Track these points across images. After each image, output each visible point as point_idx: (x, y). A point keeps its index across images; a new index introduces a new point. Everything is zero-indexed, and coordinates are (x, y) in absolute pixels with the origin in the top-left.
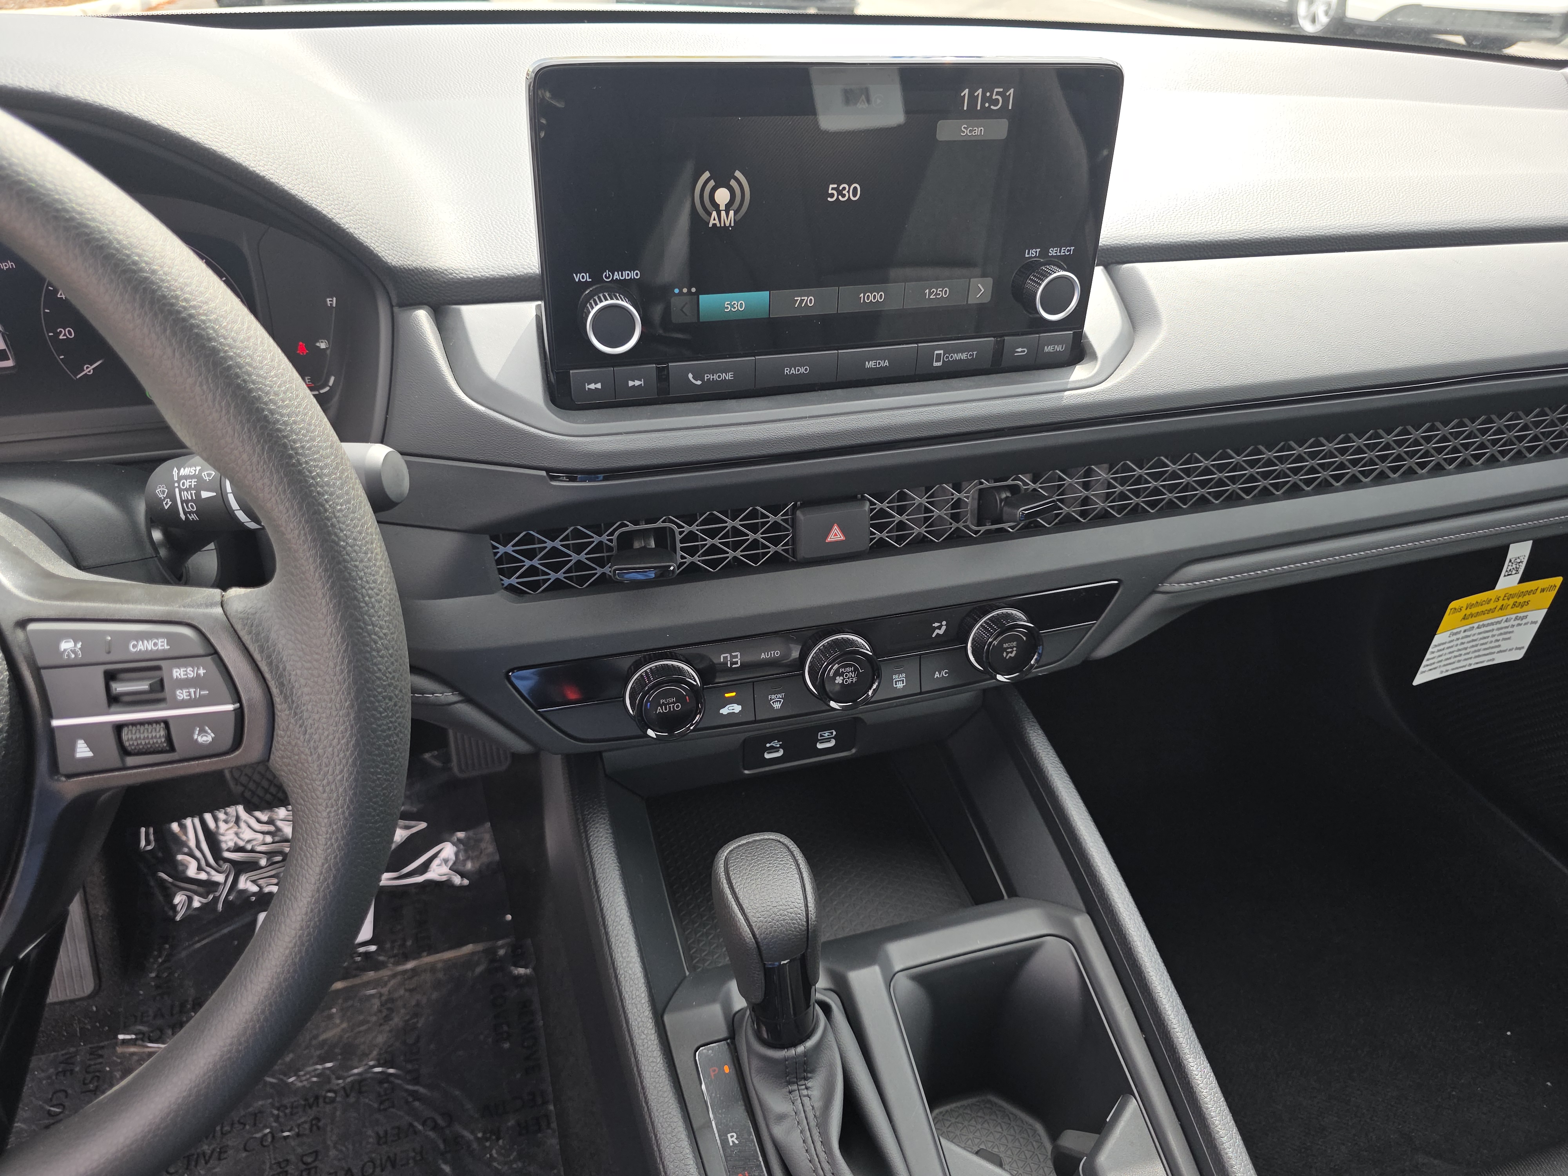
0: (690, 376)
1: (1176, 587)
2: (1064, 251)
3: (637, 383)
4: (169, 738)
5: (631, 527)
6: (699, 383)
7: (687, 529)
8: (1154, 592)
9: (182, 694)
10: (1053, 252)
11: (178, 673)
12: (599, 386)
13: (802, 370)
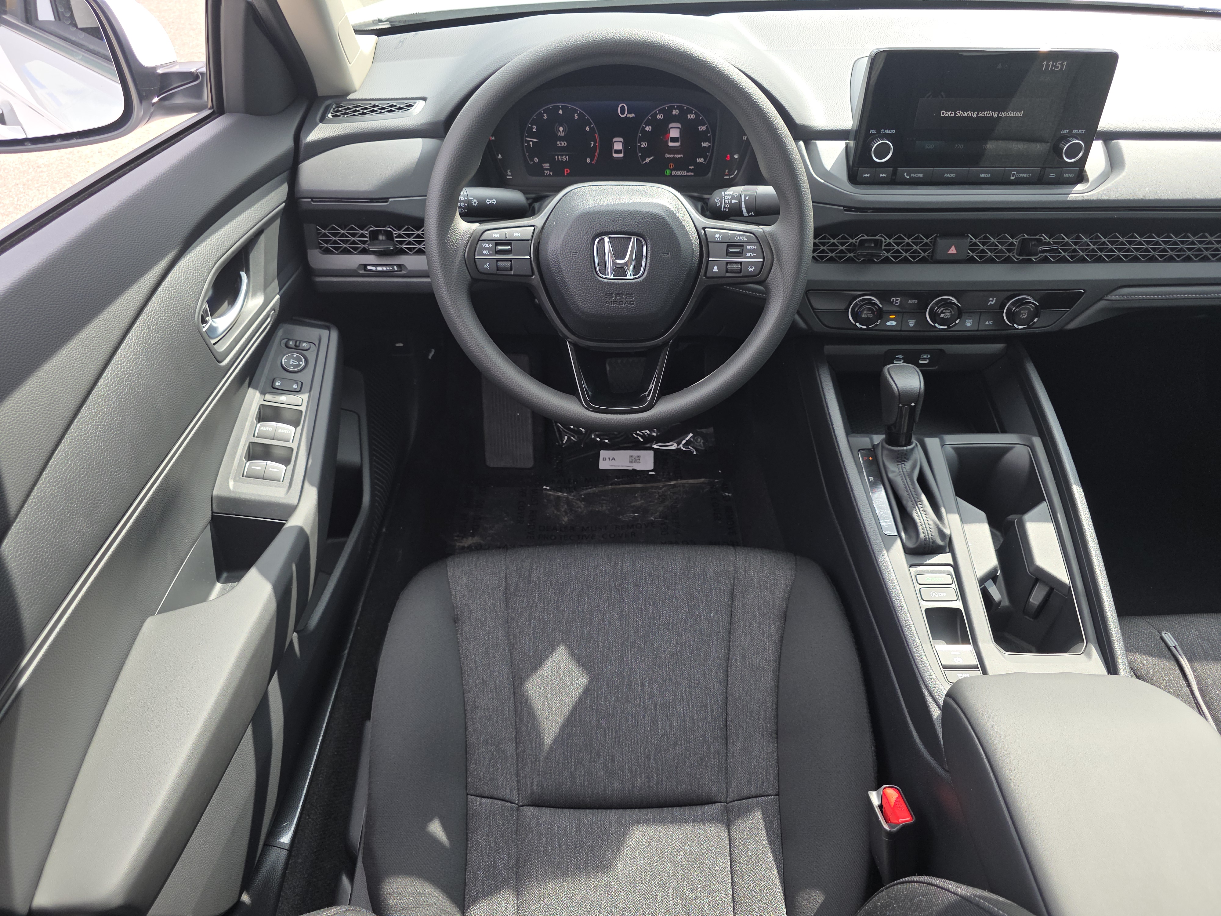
0: (905, 174)
1: (1114, 298)
2: (1080, 132)
3: (884, 175)
4: (741, 269)
5: (866, 237)
6: (908, 177)
7: (888, 241)
8: (1101, 299)
9: (748, 254)
10: (1075, 132)
11: (748, 248)
12: (869, 175)
13: (952, 175)
